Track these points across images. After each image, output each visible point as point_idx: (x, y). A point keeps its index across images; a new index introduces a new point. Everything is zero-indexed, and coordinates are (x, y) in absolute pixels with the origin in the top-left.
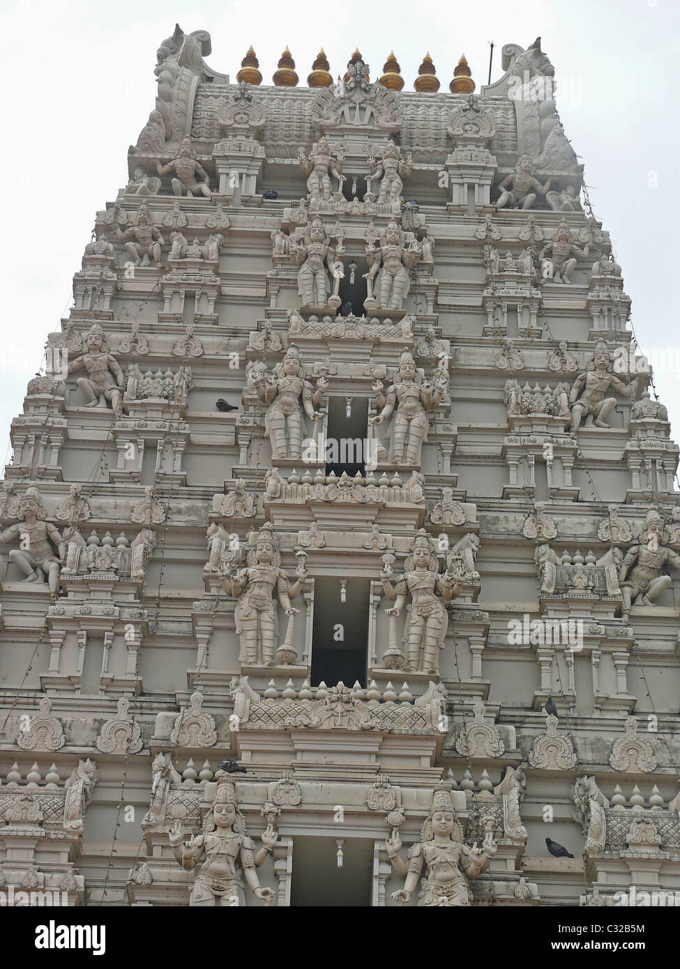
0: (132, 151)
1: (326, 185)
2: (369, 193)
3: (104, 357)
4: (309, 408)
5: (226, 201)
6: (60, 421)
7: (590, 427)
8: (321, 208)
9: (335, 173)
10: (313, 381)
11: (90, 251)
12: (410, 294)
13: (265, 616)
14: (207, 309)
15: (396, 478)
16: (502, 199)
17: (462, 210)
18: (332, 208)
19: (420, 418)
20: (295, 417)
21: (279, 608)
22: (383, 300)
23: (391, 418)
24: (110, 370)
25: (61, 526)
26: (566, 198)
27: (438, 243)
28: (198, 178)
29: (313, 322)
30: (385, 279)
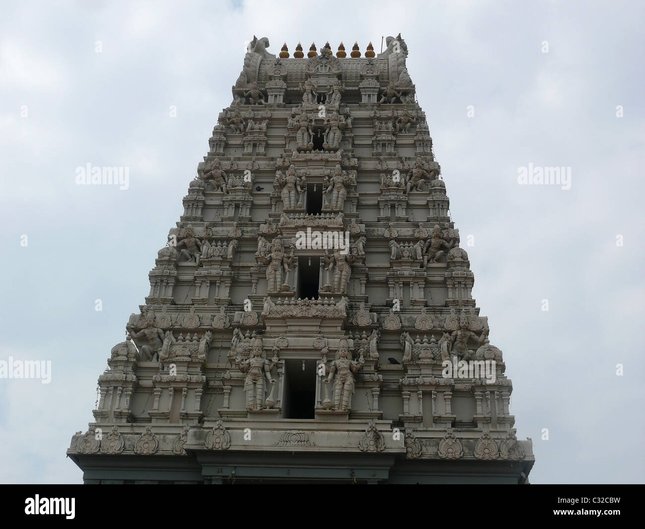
0: (233, 88)
1: (310, 98)
2: (327, 100)
3: (220, 171)
4: (299, 189)
5: (271, 106)
6: (202, 198)
7: (414, 192)
8: (307, 107)
9: (314, 93)
10: (300, 177)
11: (216, 129)
12: (341, 140)
13: (278, 273)
14: (261, 150)
15: (333, 215)
16: (382, 100)
17: (365, 105)
18: (311, 107)
19: (343, 191)
20: (293, 192)
21: (284, 269)
22: (330, 143)
23: (332, 191)
24: (222, 176)
25: (201, 239)
26: (408, 99)
27: (355, 119)
28: (261, 97)
29: (302, 154)
30: (331, 135)
